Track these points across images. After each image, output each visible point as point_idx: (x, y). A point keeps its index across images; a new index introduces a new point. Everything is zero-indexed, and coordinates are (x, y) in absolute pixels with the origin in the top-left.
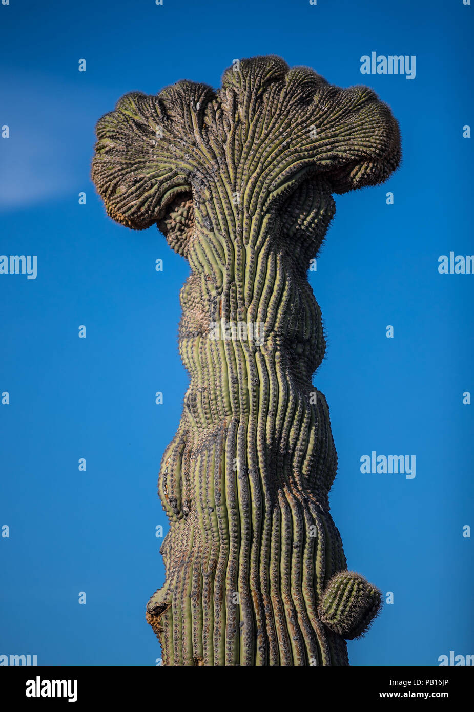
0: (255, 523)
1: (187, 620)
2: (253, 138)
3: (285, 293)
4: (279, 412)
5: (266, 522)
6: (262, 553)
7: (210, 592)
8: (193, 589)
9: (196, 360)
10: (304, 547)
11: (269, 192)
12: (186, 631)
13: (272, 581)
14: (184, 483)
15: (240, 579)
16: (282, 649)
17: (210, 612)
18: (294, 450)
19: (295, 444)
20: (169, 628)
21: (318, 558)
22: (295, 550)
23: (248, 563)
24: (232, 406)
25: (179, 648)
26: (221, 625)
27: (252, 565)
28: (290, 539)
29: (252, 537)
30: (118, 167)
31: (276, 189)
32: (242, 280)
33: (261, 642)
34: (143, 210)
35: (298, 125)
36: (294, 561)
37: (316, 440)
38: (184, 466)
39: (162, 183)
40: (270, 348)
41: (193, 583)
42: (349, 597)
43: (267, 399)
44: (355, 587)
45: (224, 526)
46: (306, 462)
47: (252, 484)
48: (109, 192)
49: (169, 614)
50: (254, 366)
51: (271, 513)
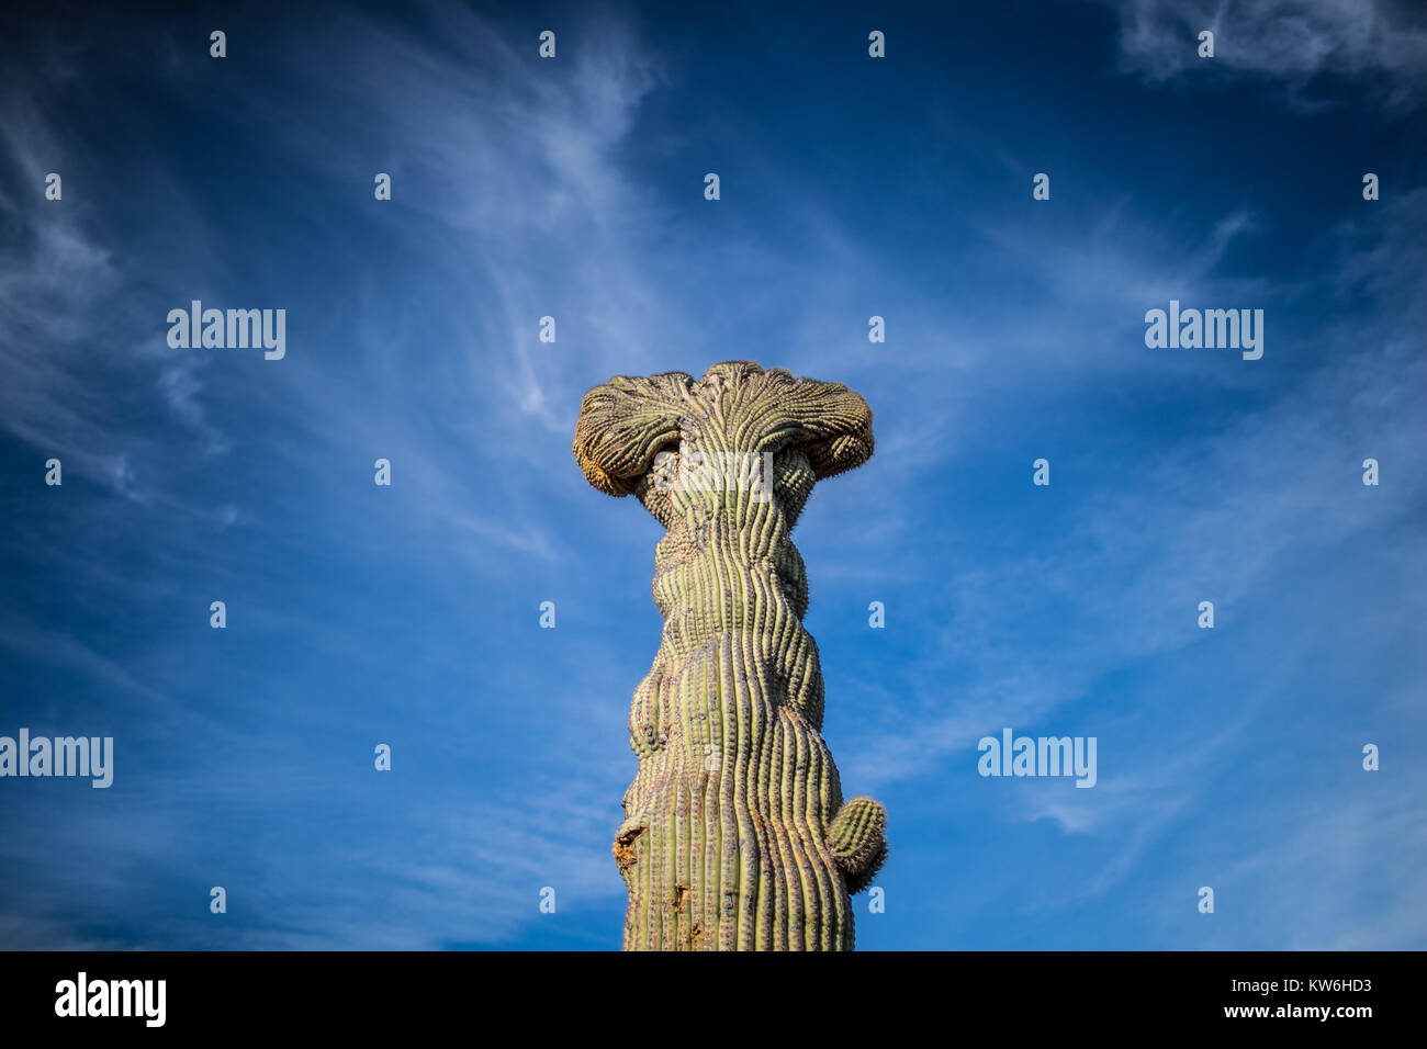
0: (755, 734)
1: (669, 843)
2: (741, 399)
3: (778, 524)
4: (776, 629)
5: (767, 734)
6: (762, 771)
7: (700, 807)
8: (678, 804)
9: (680, 584)
10: (808, 771)
11: (760, 438)
12: (669, 855)
13: (772, 804)
14: (662, 710)
15: (736, 795)
16: (789, 877)
17: (700, 828)
18: (790, 676)
19: (791, 669)
20: (645, 855)
21: (823, 786)
22: (798, 772)
23: (745, 779)
24: (724, 621)
25: (657, 877)
26: (717, 842)
27: (750, 783)
28: (794, 757)
29: (750, 750)
30: (605, 418)
31: (767, 435)
32: (734, 506)
33: (765, 864)
34: (627, 457)
35: (784, 394)
36: (797, 785)
37: (813, 668)
38: (661, 692)
39: (650, 429)
40: (766, 569)
41: (679, 798)
42: (868, 821)
43: (764, 613)
44: (875, 811)
45: (718, 734)
46: (801, 692)
47: (752, 690)
48: (593, 443)
49: (645, 839)
50: (749, 580)
51: (773, 725)
